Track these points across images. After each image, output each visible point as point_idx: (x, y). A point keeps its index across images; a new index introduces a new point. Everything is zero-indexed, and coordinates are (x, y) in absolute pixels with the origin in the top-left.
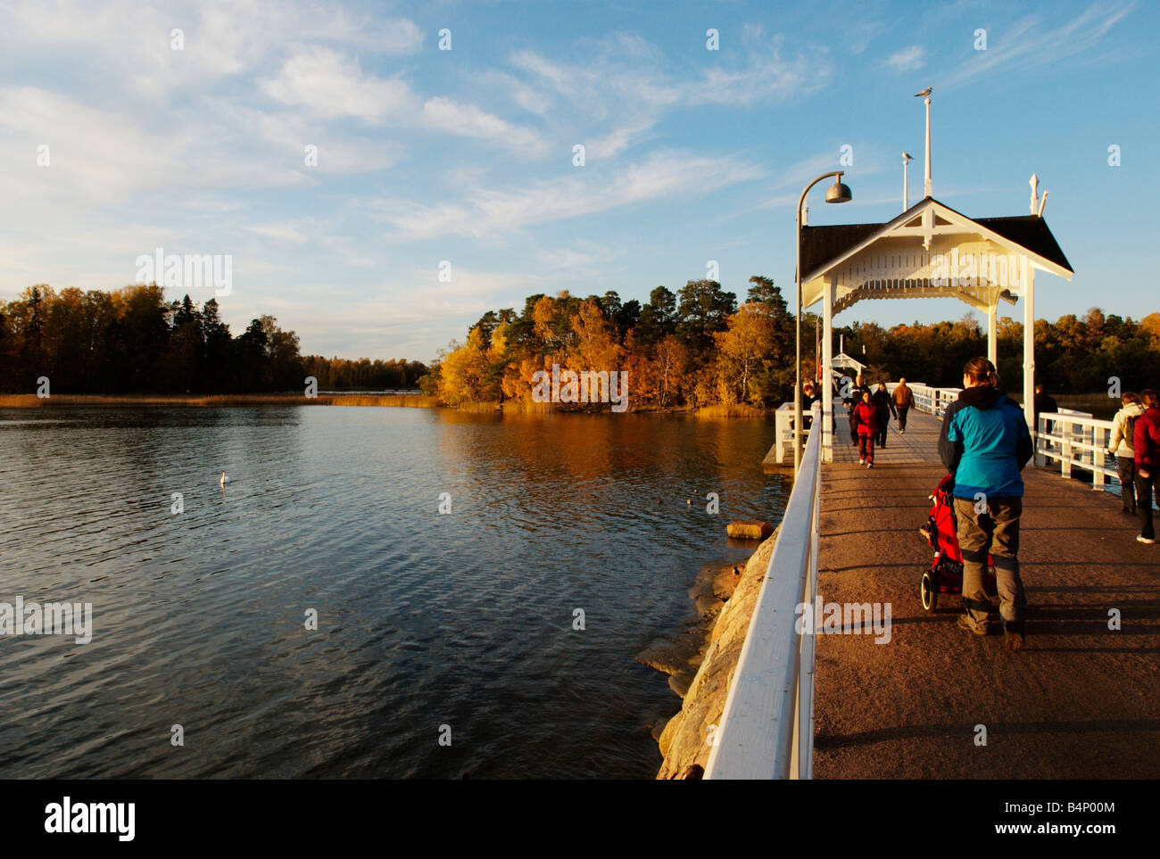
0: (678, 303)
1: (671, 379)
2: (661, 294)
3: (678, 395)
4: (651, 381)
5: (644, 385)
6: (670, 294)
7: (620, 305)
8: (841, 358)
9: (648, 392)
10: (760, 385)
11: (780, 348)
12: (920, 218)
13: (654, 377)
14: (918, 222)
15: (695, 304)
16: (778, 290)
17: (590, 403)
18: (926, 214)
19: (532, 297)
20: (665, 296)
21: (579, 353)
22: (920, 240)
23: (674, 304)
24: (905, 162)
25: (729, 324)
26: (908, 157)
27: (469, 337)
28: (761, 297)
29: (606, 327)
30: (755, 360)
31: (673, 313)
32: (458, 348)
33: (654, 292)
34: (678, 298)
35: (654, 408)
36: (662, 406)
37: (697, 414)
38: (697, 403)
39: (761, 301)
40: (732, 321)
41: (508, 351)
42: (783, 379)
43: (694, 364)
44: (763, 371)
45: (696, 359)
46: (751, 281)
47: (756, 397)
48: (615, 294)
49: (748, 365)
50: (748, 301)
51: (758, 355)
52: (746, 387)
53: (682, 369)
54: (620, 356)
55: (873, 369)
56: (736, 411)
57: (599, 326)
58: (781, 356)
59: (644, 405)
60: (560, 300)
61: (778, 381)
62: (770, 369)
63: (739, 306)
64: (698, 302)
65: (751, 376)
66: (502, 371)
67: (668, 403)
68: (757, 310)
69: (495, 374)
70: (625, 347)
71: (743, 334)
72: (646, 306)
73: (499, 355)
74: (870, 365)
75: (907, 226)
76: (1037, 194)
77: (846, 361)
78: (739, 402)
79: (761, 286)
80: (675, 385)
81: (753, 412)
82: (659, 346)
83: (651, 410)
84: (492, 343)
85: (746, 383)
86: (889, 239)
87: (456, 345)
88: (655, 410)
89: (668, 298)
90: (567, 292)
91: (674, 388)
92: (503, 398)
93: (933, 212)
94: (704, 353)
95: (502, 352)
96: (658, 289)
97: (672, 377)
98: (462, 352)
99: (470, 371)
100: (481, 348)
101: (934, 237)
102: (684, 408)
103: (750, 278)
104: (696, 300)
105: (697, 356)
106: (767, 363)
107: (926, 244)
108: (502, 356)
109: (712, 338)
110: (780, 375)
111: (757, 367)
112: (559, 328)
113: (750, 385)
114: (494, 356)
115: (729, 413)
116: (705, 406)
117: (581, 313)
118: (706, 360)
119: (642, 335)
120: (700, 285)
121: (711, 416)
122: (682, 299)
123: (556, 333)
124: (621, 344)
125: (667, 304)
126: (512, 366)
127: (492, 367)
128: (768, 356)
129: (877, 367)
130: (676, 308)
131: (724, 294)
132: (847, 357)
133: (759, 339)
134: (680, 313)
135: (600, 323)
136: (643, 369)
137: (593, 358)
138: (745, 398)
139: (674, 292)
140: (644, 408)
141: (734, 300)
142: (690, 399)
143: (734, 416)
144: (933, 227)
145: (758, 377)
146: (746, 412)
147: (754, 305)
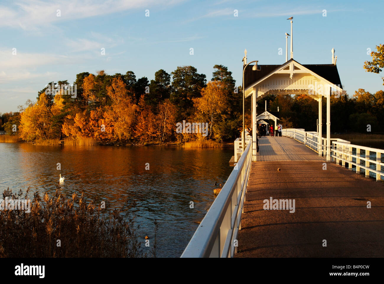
0: (172, 80)
1: (167, 125)
2: (161, 74)
3: (172, 135)
4: (156, 127)
5: (152, 129)
6: (167, 74)
7: (135, 80)
8: (266, 114)
9: (154, 133)
10: (220, 129)
11: (231, 108)
12: (289, 66)
13: (158, 124)
14: (288, 68)
15: (181, 80)
16: (230, 73)
17: (118, 140)
18: (291, 65)
19: (81, 74)
20: (164, 75)
21: (112, 109)
22: (289, 75)
23: (169, 80)
24: (286, 37)
25: (202, 94)
26: (288, 34)
27: (39, 99)
28: (220, 77)
29: (129, 94)
30: (217, 114)
31: (169, 86)
32: (32, 105)
33: (157, 73)
34: (172, 77)
35: (157, 142)
36: (162, 141)
37: (183, 146)
38: (183, 140)
39: (220, 80)
40: (203, 92)
41: (65, 108)
42: (233, 126)
43: (181, 116)
44: (222, 121)
45: (182, 114)
46: (214, 67)
47: (217, 136)
48: (133, 73)
49: (213, 117)
50: (213, 80)
51: (219, 111)
52: (212, 130)
53: (174, 120)
54: (136, 111)
55: (284, 120)
56: (206, 145)
57: (124, 93)
58: (232, 112)
59: (151, 141)
60: (99, 77)
61: (230, 127)
62: (226, 120)
63: (207, 83)
64: (183, 80)
65: (215, 124)
66: (62, 120)
67: (166, 140)
68: (218, 85)
69: (58, 122)
70: (140, 106)
71: (210, 99)
72: (152, 81)
73: (59, 110)
74: (282, 118)
75: (284, 69)
76: (334, 56)
77: (268, 115)
78: (208, 139)
79: (220, 70)
80: (170, 129)
81: (216, 145)
82: (161, 106)
83: (156, 144)
84: (54, 102)
85: (212, 128)
86: (277, 74)
87: (30, 103)
88: (158, 144)
89: (166, 77)
90: (103, 71)
91: (169, 131)
92: (63, 137)
93: (294, 64)
94: (188, 110)
95: (61, 108)
96: (160, 71)
97: (168, 124)
98: (35, 108)
99: (41, 120)
100: (48, 105)
101: (294, 74)
102: (175, 143)
103: (214, 66)
104: (182, 78)
105: (183, 112)
106: (224, 116)
107: (291, 77)
108: (62, 111)
109: (192, 101)
110: (232, 124)
111: (218, 119)
112: (99, 94)
113: (214, 129)
114: (56, 111)
115: (202, 146)
116: (188, 141)
117: (113, 85)
118: (189, 114)
119: (150, 99)
120: (185, 69)
121: (191, 147)
122: (174, 78)
123: (97, 97)
124: (137, 104)
125: (165, 81)
126: (69, 117)
127: (55, 117)
128: (224, 112)
129: (286, 119)
130: (171, 83)
131: (199, 75)
132: (269, 114)
133: (219, 102)
134: (173, 86)
135: (125, 91)
136: (150, 119)
137: (120, 112)
138: (211, 137)
139: (169, 73)
140: (151, 143)
141: (205, 79)
142: (179, 137)
143: (205, 147)
144: (294, 70)
145: (219, 124)
146: (212, 145)
147: (217, 82)
